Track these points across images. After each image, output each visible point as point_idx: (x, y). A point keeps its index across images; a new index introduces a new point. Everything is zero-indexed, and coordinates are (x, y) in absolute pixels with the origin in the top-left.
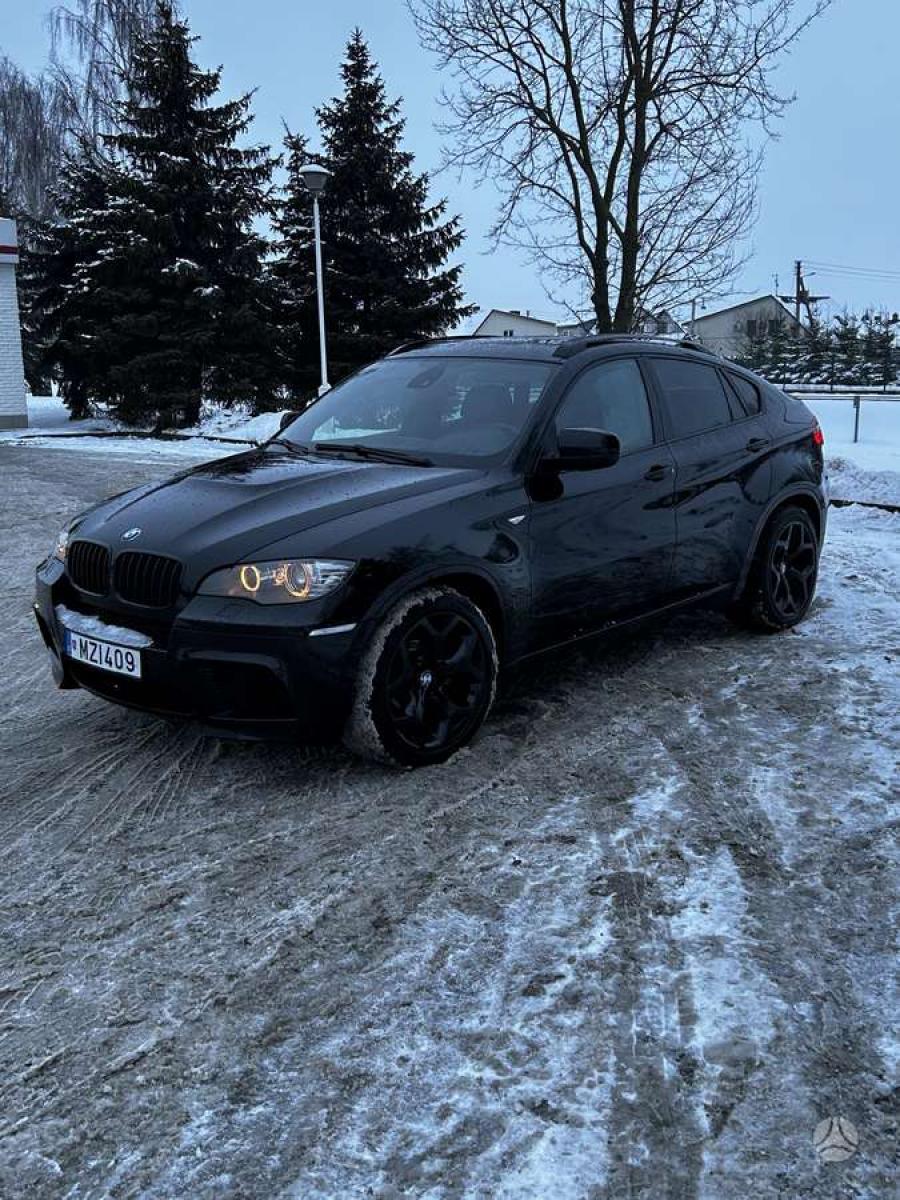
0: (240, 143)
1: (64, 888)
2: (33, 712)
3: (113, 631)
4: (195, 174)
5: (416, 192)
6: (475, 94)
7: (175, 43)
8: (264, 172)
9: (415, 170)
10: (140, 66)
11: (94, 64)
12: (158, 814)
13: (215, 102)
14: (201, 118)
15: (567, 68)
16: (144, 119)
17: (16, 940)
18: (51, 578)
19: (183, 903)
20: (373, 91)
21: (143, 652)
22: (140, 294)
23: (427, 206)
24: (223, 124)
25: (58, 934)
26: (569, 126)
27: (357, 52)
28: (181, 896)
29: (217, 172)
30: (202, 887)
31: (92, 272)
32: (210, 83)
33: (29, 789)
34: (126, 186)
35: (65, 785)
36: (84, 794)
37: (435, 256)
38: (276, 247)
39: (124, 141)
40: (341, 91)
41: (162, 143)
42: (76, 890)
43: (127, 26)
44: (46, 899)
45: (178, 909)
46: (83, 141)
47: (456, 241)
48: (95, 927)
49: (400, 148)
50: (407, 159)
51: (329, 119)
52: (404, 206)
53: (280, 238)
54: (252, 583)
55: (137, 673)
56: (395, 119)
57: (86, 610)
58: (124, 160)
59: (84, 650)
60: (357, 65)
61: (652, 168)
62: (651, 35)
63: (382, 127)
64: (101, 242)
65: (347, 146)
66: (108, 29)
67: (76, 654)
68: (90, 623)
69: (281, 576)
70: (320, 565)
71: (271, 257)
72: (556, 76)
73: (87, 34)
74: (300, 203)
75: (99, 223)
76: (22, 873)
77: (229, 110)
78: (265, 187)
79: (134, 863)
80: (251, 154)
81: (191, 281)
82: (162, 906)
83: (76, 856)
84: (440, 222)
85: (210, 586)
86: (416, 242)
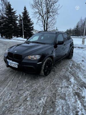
0: (15, 15)
1: (12, 98)
3: (14, 62)
4: (11, 17)
6: (35, 12)
7: (10, 6)
8: (17, 17)
9: (30, 18)
10: (7, 7)
11: (2, 7)
12: (20, 84)
13: (13, 11)
14: (12, 12)
15: (42, 10)
16: (7, 12)
17: (7, 108)
19: (28, 99)
20: (26, 11)
22: (7, 27)
23: (31, 21)
24: (14, 13)
25: (13, 106)
26: (42, 15)
27: (25, 7)
28: (27, 98)
29: (13, 17)
30: (29, 96)
31: (3, 25)
32: (13, 9)
34: (6, 18)
35: (9, 79)
36: (11, 81)
37: (32, 25)
38: (18, 24)
39: (5, 14)
40: (24, 11)
41: (9, 14)
42: (13, 98)
43: (5, 4)
44: (10, 100)
45: (27, 101)
46: (2, 14)
48: (18, 105)
49: (29, 16)
50: (29, 17)
51: (23, 13)
52: (29, 21)
53: (19, 23)
54: (30, 58)
55: (17, 67)
56: (28, 13)
57: (10, 60)
58: (5, 16)
59: (10, 64)
60: (25, 9)
61: (49, 19)
62: (49, 8)
63: (27, 14)
64: (4, 23)
65: (24, 15)
66: (4, 5)
68: (11, 61)
69: (33, 57)
70: (38, 56)
71: (18, 25)
72: (41, 11)
73: (2, 5)
74: (21, 20)
75: (3, 21)
76: (6, 95)
77: (14, 12)
78: (17, 19)
79: (20, 92)
80: (16, 16)
81: (11, 26)
82: (25, 100)
83: (12, 91)
85: (25, 58)
86: (30, 24)
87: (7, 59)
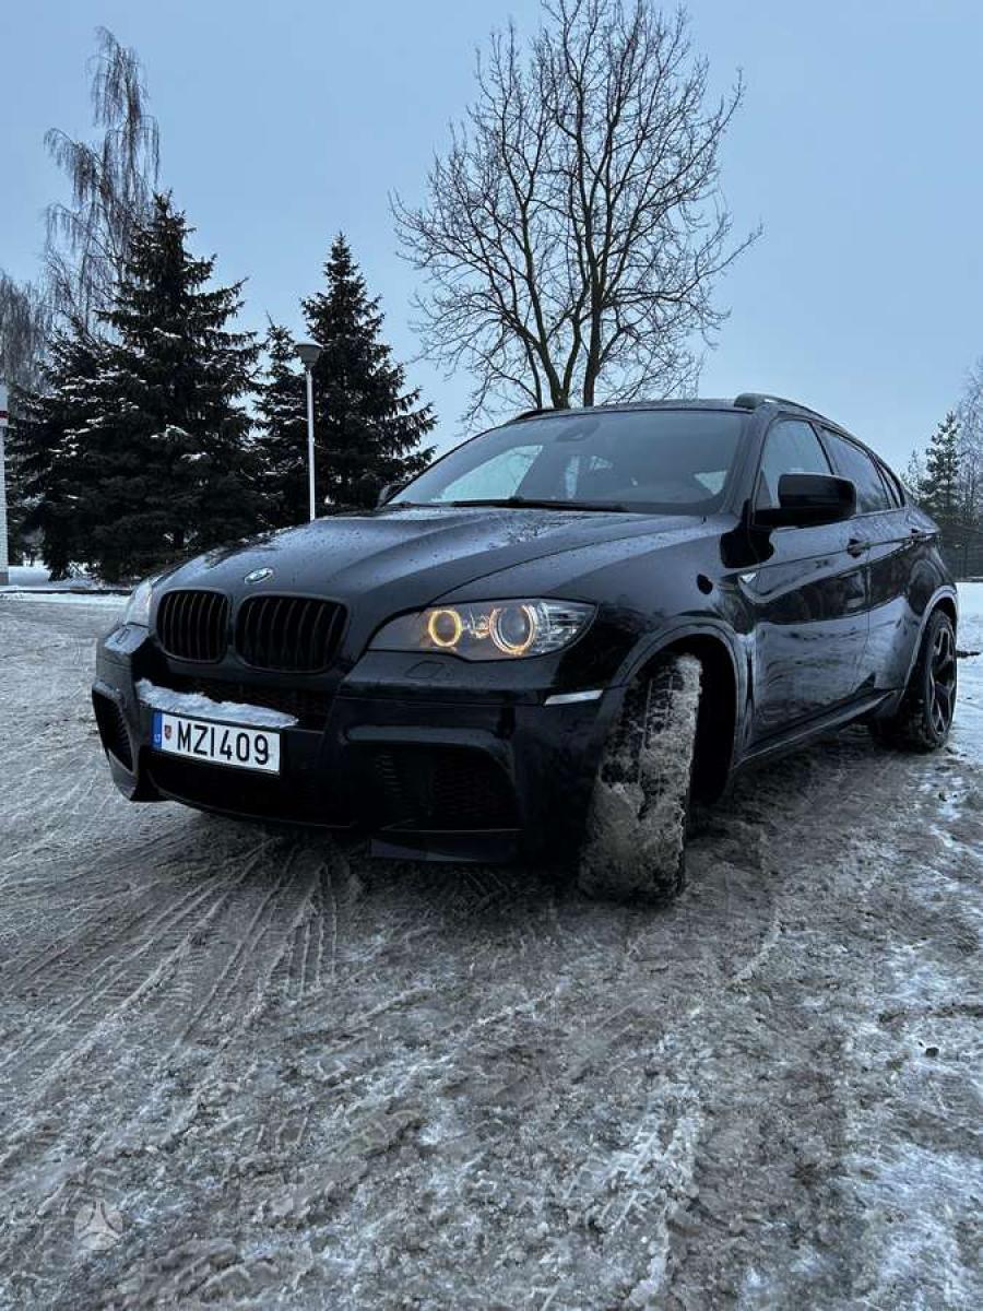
0: (230, 326)
1: (204, 1116)
2: (74, 840)
3: (231, 709)
4: (183, 350)
5: (394, 380)
6: (447, 296)
7: (170, 232)
8: (251, 354)
9: (393, 359)
10: (135, 251)
11: (87, 255)
12: (309, 978)
13: (206, 288)
14: (191, 301)
15: (529, 279)
16: (141, 299)
17: (140, 1233)
18: (127, 645)
19: (427, 1140)
20: (355, 287)
21: (285, 735)
22: (129, 459)
23: (401, 393)
24: (215, 308)
25: (220, 1216)
26: (532, 328)
27: (340, 253)
28: (417, 1126)
29: (207, 352)
30: (445, 1107)
31: (80, 439)
32: (203, 270)
33: (96, 944)
34: (121, 358)
35: (147, 936)
36: (184, 949)
37: (409, 438)
38: (260, 425)
39: (119, 319)
40: (324, 286)
41: (156, 320)
42: (225, 1119)
43: (122, 220)
44: (177, 1141)
45: (425, 1152)
46: (75, 321)
47: (428, 425)
48: (290, 1201)
49: (379, 340)
50: (385, 350)
51: (313, 312)
52: (381, 392)
53: (262, 416)
54: (446, 636)
55: (273, 765)
56: (375, 315)
58: (113, 335)
59: (184, 737)
60: (340, 264)
61: (609, 367)
62: (605, 253)
63: (362, 321)
64: (91, 411)
65: (330, 333)
66: (103, 225)
67: (170, 745)
68: (194, 701)
69: (487, 627)
70: (547, 608)
71: (254, 433)
72: (521, 284)
73: (84, 229)
74: (287, 384)
75: (89, 391)
76: (120, 1087)
77: (219, 296)
78: (251, 368)
79: (310, 1064)
80: (238, 339)
81: (181, 447)
82: (393, 1147)
83: (204, 1052)
84: (415, 408)
85: (385, 640)
86: (392, 425)
87: (145, 683)
